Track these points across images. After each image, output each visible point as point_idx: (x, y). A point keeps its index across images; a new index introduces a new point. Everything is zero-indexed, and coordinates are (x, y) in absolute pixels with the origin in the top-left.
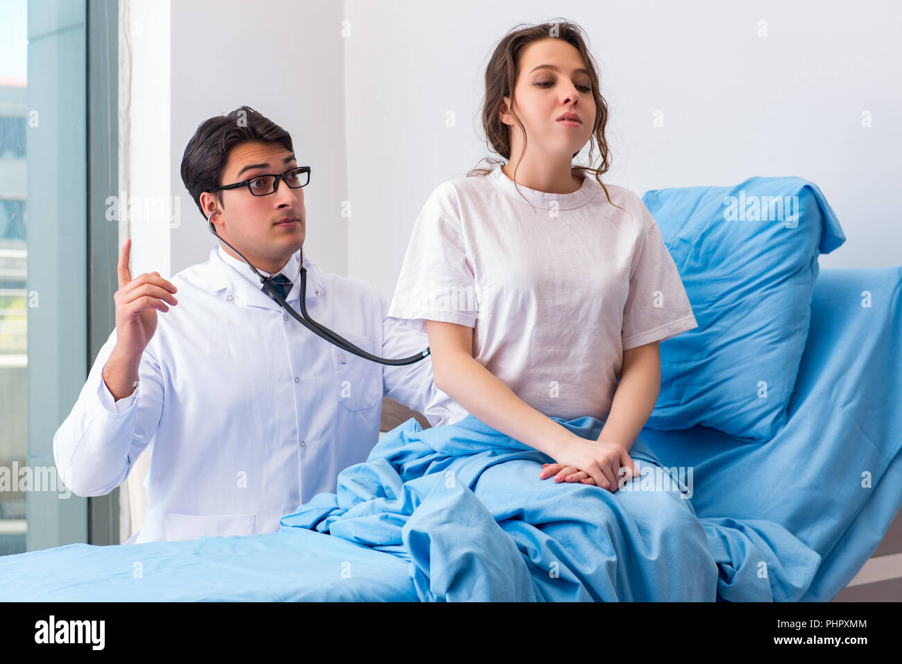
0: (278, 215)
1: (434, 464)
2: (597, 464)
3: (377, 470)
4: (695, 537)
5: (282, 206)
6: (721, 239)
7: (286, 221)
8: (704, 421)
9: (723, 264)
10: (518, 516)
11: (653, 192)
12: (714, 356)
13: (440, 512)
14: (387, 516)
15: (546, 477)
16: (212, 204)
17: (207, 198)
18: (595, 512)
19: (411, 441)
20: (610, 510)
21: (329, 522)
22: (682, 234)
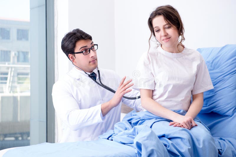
0: (91, 60)
1: (140, 122)
2: (184, 122)
3: (125, 123)
4: (212, 142)
5: (92, 57)
6: (218, 61)
7: (93, 61)
8: (214, 111)
9: (219, 68)
10: (164, 136)
11: (199, 49)
12: (216, 93)
13: (145, 137)
14: (129, 136)
15: (171, 125)
16: (72, 57)
17: (70, 55)
18: (185, 135)
19: (134, 115)
20: (189, 135)
21: (112, 137)
22: (207, 60)
